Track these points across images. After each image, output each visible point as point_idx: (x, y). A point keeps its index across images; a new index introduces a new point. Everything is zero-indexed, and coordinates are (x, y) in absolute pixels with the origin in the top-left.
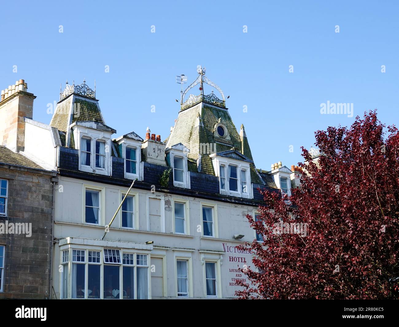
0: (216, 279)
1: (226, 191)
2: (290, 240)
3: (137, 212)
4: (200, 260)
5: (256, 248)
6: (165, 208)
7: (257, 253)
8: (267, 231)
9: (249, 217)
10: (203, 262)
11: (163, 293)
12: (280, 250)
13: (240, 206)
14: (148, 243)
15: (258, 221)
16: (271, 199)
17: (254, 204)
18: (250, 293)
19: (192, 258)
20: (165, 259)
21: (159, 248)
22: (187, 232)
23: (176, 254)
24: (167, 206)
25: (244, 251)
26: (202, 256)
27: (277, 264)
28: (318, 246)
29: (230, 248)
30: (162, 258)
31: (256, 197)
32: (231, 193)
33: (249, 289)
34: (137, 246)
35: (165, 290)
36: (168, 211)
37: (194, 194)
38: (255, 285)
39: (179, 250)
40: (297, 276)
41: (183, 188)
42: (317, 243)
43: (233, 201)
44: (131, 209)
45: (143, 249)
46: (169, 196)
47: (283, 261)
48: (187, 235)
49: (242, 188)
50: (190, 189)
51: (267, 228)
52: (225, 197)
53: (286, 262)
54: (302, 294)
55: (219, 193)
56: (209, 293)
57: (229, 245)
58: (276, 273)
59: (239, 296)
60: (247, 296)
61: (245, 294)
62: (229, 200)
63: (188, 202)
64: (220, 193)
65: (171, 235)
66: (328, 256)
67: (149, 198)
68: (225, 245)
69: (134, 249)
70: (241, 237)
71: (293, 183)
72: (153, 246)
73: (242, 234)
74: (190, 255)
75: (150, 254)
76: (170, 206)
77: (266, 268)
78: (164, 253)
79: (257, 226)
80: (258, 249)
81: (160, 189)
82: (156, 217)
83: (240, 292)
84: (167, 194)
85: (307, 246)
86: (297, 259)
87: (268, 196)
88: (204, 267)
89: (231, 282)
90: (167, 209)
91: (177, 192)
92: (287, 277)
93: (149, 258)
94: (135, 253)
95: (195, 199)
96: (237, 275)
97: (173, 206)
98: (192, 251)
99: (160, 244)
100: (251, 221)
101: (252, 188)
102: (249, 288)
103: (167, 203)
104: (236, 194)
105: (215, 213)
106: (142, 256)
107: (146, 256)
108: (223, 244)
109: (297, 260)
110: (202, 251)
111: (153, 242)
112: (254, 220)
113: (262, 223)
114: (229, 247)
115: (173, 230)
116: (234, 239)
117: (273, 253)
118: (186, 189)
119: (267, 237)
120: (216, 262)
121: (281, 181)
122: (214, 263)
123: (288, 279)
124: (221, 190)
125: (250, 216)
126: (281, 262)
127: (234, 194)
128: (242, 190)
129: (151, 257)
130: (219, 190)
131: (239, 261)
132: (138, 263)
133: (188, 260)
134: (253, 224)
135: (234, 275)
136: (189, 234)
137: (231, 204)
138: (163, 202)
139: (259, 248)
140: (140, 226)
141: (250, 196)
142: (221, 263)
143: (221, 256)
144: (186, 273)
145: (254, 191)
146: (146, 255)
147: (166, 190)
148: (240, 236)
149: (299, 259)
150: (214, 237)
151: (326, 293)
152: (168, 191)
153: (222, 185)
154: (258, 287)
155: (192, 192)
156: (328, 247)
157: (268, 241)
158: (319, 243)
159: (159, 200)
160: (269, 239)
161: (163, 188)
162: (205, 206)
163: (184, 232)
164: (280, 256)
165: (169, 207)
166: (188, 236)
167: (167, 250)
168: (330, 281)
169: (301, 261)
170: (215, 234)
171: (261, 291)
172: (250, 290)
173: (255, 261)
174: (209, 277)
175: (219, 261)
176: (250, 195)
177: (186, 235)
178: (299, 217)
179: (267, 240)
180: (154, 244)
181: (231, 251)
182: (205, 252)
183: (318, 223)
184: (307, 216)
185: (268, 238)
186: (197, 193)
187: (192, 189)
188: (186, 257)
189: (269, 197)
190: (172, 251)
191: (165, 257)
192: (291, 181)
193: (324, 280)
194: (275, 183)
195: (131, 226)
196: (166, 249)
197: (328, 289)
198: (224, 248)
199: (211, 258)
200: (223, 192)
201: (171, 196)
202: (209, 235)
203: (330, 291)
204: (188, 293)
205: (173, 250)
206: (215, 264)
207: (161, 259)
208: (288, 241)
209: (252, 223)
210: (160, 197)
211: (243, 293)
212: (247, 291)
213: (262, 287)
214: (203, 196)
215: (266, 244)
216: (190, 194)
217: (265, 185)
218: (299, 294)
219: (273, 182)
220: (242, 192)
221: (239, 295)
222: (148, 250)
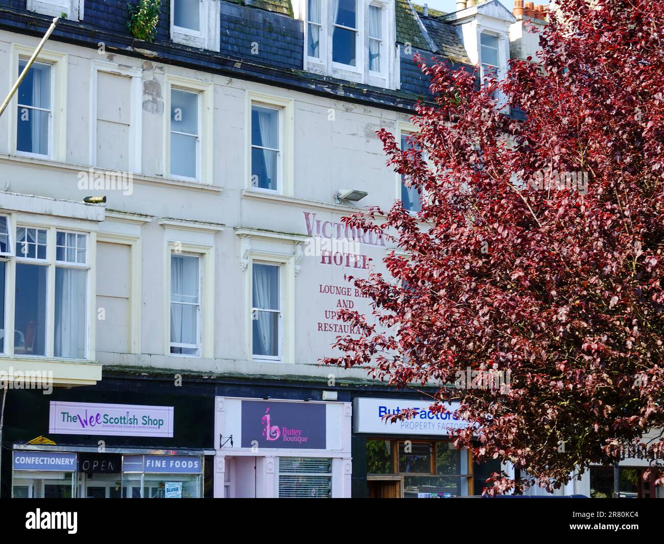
0: (281, 310)
1: (323, 64)
2: (496, 207)
3: (62, 110)
4: (238, 257)
5: (399, 223)
6: (143, 104)
7: (400, 240)
8: (432, 179)
9: (384, 136)
10: (245, 261)
11: (129, 342)
12: (466, 234)
13: (359, 108)
14: (91, 202)
15: (410, 150)
16: (452, 89)
17: (401, 106)
18: (378, 347)
19: (216, 250)
20: (137, 248)
21: (121, 216)
22: (204, 175)
23: (169, 235)
24: (150, 98)
25: (365, 231)
26: (245, 245)
27: (455, 272)
28: (574, 229)
29: (324, 226)
30: (130, 246)
31: (407, 86)
32: (335, 71)
33: (373, 335)
34: (59, 208)
35: (136, 337)
36: (153, 112)
37: (229, 68)
38: (389, 326)
39: (178, 223)
40: (511, 303)
41: (198, 49)
42: (571, 220)
43: (341, 93)
44: (45, 102)
45: (77, 216)
46: (158, 71)
47: (474, 264)
48: (204, 183)
49: (368, 58)
50: (219, 51)
51: (434, 171)
52: (318, 79)
53: (480, 267)
54: (520, 357)
55: (303, 70)
56: (258, 349)
57: (323, 217)
58: (451, 298)
59: (346, 351)
60: (368, 352)
61: (363, 348)
62: (329, 90)
63: (209, 90)
64: (305, 68)
65: (158, 182)
66: (602, 257)
67: (98, 71)
68: (311, 216)
69: (50, 215)
70: (357, 196)
71: (515, 49)
72: (106, 210)
73: (361, 189)
74: (209, 240)
75: (95, 231)
76: (158, 99)
77: (423, 282)
78: (134, 231)
79: (405, 162)
80: (405, 226)
81: (129, 48)
82: (117, 126)
83: (351, 340)
84: (151, 64)
85: (544, 228)
86: (513, 262)
87: (444, 81)
88: (248, 275)
89: (323, 320)
90: (150, 106)
91: (180, 59)
92: (481, 308)
93: (91, 243)
94: (54, 226)
95: (230, 82)
96: (342, 302)
97: (166, 98)
98: (216, 229)
99: (125, 206)
100: (390, 148)
101: (398, 59)
102: (373, 333)
103: (151, 88)
104: (351, 75)
105: (286, 125)
106: (71, 235)
107: (82, 238)
108: (307, 215)
109: (513, 265)
110: (242, 232)
111: (104, 200)
112: (399, 146)
113: (420, 156)
114: (321, 224)
115: (164, 168)
116: (338, 202)
117: (447, 239)
118: (208, 51)
119: (432, 197)
120: (283, 263)
121: (482, 43)
122: (277, 267)
123: (484, 315)
124: (307, 59)
125: (387, 134)
126: (467, 267)
127: (343, 73)
128: (367, 63)
129: (97, 241)
130: (302, 61)
131: (348, 265)
132: (60, 255)
133: (202, 254)
134: (394, 157)
135: (332, 303)
136: (210, 182)
137: (334, 101)
138: (137, 86)
139: (409, 225)
140: (69, 152)
141: (390, 80)
142: (298, 268)
143: (299, 247)
144: (198, 291)
145: (401, 68)
146: (85, 236)
147: (147, 52)
148: (354, 195)
149: (518, 261)
150: (281, 194)
151: (587, 358)
152: (155, 54)
153: (313, 44)
154: (399, 331)
155: (223, 62)
156: (604, 233)
157: (433, 208)
158: (578, 220)
159: (126, 80)
160: (437, 203)
161: (140, 45)
162: (260, 102)
163: (194, 176)
164: (466, 252)
165: (154, 101)
166: (206, 188)
167: (146, 222)
168: (601, 326)
169: (526, 269)
170: (285, 184)
171: (407, 346)
172: (376, 339)
173: (394, 264)
174: (262, 304)
175: (292, 260)
176: (392, 78)
177: (201, 182)
178: (526, 143)
179: (431, 204)
180: (108, 204)
181: (328, 235)
182: (253, 236)
183: (579, 165)
184: (547, 142)
185: (435, 199)
186: (238, 65)
187: (225, 52)
188: (198, 246)
189: (446, 83)
190: (160, 227)
191: (139, 242)
192: (511, 43)
193: (583, 323)
194: (463, 48)
195: (44, 150)
196: (143, 219)
197: (592, 347)
198: (308, 226)
199: (270, 252)
200: (315, 65)
201: (161, 68)
202: (267, 188)
203: (597, 351)
204: (198, 345)
205: (162, 225)
206: (281, 270)
207: (127, 248)
208: (492, 209)
209: (392, 155)
210: (131, 69)
211: (357, 344)
212: (369, 340)
213: (408, 334)
214: (255, 74)
215: (427, 216)
216: (219, 67)
217: (435, 51)
218: (510, 356)
219: (460, 46)
220: (368, 68)
221: (347, 349)
222: (90, 220)
